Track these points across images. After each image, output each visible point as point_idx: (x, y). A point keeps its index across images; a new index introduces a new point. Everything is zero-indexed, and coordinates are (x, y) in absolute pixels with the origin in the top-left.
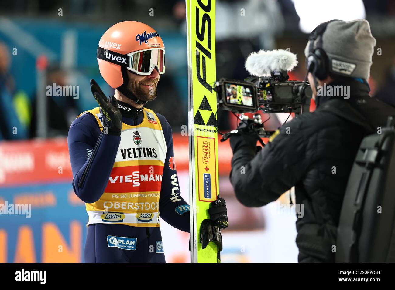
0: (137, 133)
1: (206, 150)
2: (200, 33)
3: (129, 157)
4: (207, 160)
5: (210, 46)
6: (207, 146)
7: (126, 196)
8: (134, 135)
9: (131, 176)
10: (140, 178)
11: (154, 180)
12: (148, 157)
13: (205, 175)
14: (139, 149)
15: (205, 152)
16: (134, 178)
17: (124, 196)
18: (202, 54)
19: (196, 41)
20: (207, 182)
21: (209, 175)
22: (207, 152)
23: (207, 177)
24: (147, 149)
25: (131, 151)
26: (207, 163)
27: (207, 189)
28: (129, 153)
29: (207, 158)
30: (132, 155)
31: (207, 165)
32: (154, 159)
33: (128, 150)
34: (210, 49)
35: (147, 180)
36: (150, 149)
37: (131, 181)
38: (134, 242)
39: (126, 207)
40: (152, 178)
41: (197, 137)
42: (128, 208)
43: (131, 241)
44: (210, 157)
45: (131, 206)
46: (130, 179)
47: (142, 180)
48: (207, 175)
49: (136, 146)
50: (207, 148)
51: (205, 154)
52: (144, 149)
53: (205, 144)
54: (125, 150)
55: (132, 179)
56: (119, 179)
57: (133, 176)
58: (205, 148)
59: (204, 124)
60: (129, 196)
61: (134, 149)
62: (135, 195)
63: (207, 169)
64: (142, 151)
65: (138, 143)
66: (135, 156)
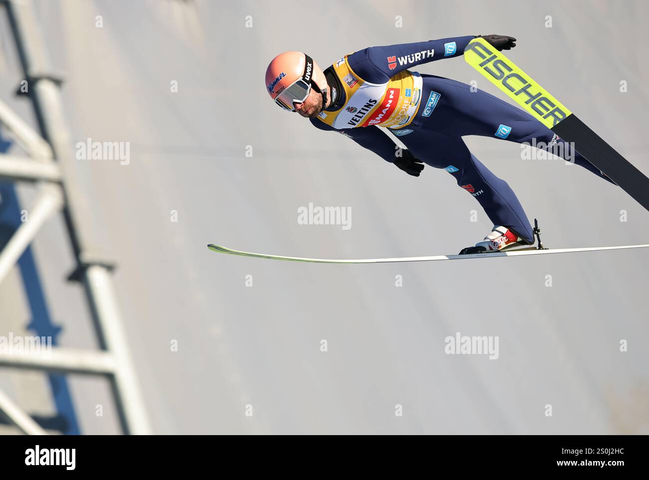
3: (357, 121)
8: (348, 110)
12: (370, 108)
14: (360, 112)
24: (365, 106)
25: (355, 118)
28: (355, 120)
30: (358, 119)
33: (353, 119)
36: (367, 103)
49: (356, 113)
52: (363, 109)
54: (351, 121)
61: (356, 116)
64: (363, 111)
65: (355, 111)
66: (361, 117)
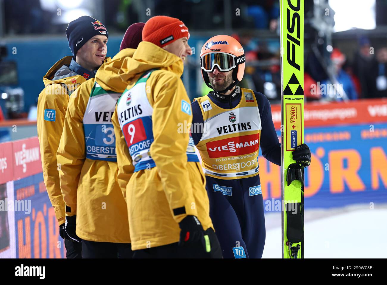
0: (232, 114)
1: (293, 113)
2: (291, 27)
3: (224, 132)
4: (294, 120)
5: (299, 36)
6: (295, 110)
7: (226, 159)
8: (230, 115)
9: (227, 146)
10: (235, 146)
11: (249, 146)
12: (243, 129)
13: (292, 131)
14: (234, 125)
15: (293, 115)
16: (229, 147)
17: (224, 159)
18: (291, 42)
19: (287, 34)
20: (294, 137)
21: (296, 131)
22: (294, 114)
23: (294, 133)
24: (242, 124)
26: (294, 122)
27: (294, 142)
28: (225, 130)
29: (295, 119)
30: (228, 130)
31: (294, 124)
32: (248, 130)
33: (224, 127)
34: (299, 38)
35: (242, 147)
36: (245, 123)
37: (228, 149)
38: (230, 190)
39: (227, 168)
40: (247, 144)
41: (286, 104)
42: (229, 169)
43: (228, 190)
44: (296, 118)
45: (230, 167)
46: (227, 148)
47: (237, 147)
48: (294, 131)
50: (294, 112)
51: (293, 116)
52: (238, 124)
53: (293, 108)
54: (221, 128)
55: (229, 148)
56: (217, 149)
57: (228, 146)
58: (292, 112)
59: (292, 94)
60: (228, 159)
61: (229, 126)
62: (232, 158)
63: (294, 127)
64: (237, 127)
65: (233, 121)
66: (230, 131)
